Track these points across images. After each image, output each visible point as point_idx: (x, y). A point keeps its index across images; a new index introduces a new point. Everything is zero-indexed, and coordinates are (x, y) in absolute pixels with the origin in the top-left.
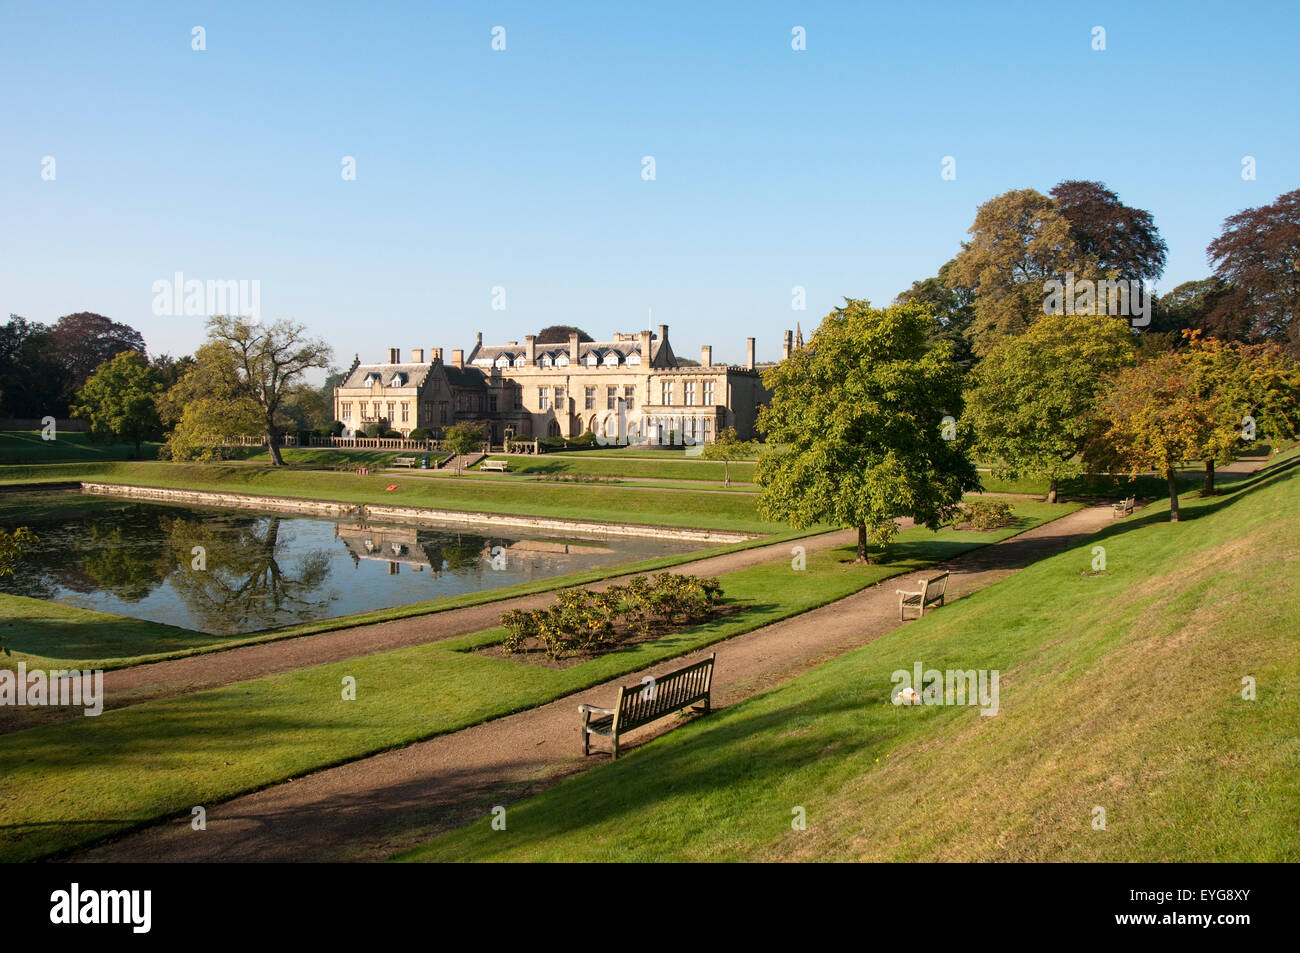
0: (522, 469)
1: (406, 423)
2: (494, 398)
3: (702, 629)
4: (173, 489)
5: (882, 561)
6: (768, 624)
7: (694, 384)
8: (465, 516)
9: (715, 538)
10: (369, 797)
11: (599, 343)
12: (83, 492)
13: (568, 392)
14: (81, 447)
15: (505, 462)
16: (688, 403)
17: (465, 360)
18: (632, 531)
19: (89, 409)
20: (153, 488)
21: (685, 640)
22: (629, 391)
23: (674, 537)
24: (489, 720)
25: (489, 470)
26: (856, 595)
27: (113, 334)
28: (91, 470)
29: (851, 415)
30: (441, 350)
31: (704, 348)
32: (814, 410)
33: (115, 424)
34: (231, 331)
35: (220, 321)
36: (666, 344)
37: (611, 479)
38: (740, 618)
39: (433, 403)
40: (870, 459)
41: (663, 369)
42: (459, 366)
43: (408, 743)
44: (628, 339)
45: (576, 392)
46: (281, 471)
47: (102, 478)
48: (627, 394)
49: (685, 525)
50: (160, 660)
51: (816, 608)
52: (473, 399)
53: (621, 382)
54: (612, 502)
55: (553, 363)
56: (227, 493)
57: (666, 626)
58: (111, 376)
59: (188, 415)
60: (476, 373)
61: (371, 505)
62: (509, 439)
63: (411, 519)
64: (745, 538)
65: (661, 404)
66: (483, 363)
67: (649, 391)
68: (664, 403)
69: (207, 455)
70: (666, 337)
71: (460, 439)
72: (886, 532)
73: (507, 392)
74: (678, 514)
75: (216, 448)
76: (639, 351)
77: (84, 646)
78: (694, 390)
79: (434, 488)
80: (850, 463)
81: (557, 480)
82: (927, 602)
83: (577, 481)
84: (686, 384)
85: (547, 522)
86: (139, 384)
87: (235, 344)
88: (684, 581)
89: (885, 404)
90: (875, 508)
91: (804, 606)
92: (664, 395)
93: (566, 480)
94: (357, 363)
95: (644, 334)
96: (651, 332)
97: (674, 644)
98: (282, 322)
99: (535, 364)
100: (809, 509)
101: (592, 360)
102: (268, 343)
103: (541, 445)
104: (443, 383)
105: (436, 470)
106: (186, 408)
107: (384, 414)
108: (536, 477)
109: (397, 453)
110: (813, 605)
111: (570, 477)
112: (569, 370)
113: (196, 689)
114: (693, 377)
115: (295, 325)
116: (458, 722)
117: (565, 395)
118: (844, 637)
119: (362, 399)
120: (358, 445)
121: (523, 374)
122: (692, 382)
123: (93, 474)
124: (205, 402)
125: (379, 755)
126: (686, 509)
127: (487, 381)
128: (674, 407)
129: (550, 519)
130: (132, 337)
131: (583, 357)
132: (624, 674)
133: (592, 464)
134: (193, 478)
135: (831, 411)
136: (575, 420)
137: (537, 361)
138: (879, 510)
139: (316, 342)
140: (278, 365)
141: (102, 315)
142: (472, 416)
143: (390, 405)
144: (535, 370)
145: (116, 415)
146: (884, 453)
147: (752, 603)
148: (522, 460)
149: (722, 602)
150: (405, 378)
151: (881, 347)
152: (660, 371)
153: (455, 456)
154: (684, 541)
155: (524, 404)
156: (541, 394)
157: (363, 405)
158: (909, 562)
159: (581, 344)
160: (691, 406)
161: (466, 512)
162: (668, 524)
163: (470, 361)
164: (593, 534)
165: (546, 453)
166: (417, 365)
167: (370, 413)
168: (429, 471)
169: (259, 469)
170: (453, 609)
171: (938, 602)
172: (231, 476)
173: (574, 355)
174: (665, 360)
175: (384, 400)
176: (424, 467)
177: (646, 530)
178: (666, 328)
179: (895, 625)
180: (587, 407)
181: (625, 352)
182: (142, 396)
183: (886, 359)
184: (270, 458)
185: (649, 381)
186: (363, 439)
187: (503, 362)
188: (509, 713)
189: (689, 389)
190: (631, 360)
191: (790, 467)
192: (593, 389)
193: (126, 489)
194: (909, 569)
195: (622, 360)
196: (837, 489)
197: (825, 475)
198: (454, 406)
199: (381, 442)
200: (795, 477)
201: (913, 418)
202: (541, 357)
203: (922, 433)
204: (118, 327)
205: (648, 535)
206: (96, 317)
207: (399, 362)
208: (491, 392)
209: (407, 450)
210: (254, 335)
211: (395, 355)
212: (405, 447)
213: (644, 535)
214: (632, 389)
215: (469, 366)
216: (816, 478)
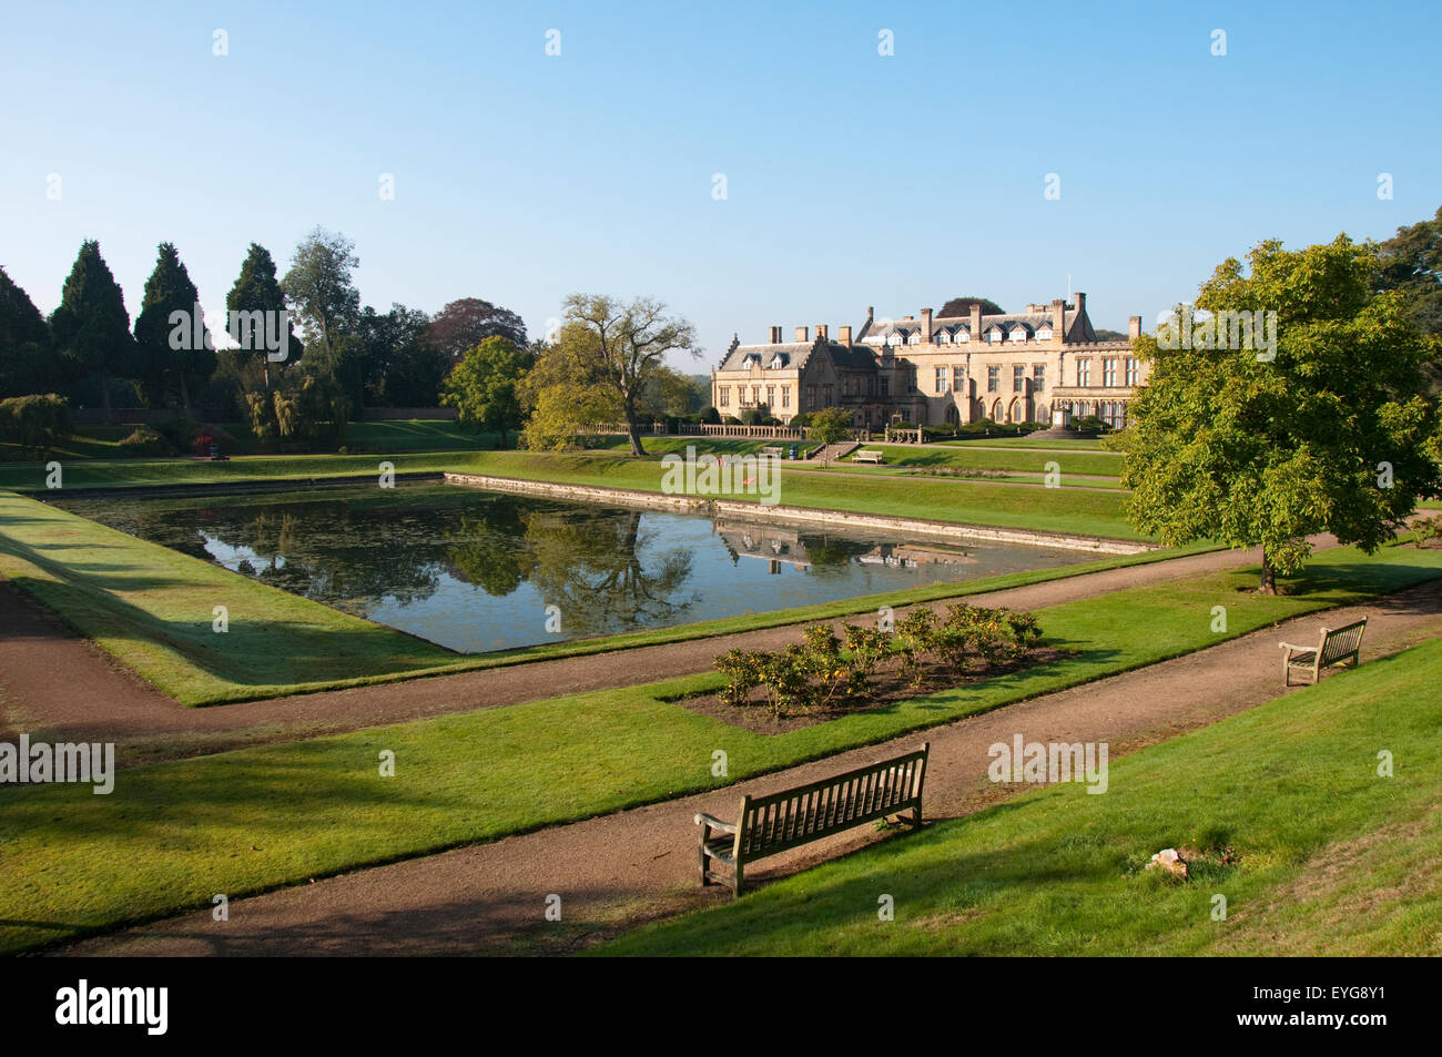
0: (898, 461)
1: (786, 409)
2: (885, 380)
3: (996, 684)
4: (527, 481)
5: (1294, 592)
6: (1093, 680)
7: (1115, 362)
8: (820, 514)
9: (1106, 548)
10: (375, 924)
11: (1009, 316)
12: (446, 483)
13: (968, 372)
14: (452, 436)
15: (880, 453)
16: (1108, 384)
17: (854, 338)
18: (1008, 537)
19: (457, 397)
20: (509, 479)
21: (964, 699)
22: (1038, 370)
23: (1057, 545)
24: (629, 808)
25: (863, 462)
26: (1237, 641)
27: (495, 319)
28: (456, 460)
29: (1243, 395)
30: (826, 327)
31: (1132, 319)
32: (1195, 390)
33: (480, 412)
34: (589, 311)
35: (577, 301)
36: (1083, 316)
37: (994, 474)
38: (1057, 670)
39: (816, 386)
40: (1273, 455)
41: (1078, 345)
42: (846, 344)
43: (498, 837)
44: (1040, 311)
45: (978, 372)
46: (638, 462)
47: (465, 468)
48: (1036, 373)
49: (1071, 531)
50: (317, 691)
51: (1174, 657)
52: (861, 381)
53: (1029, 360)
54: (989, 501)
55: (952, 340)
56: (577, 485)
57: (952, 676)
58: (476, 362)
59: (544, 402)
60: (866, 353)
61: (721, 500)
62: (890, 426)
63: (763, 517)
64: (1144, 549)
65: (1075, 385)
66: (874, 341)
67: (1061, 370)
68: (1079, 383)
69: (561, 445)
70: (1082, 306)
71: (827, 426)
72: (1292, 555)
73: (901, 373)
74: (1067, 517)
75: (570, 437)
76: (1051, 324)
77: (314, 658)
78: (1115, 367)
79: (794, 482)
80: (1244, 462)
81: (934, 473)
82: (1326, 662)
83: (956, 475)
84: (1105, 362)
85: (910, 523)
86: (502, 370)
87: (592, 325)
88: (984, 615)
89: (1301, 380)
90: (1276, 521)
91: (1155, 655)
92: (1079, 375)
93: (944, 475)
94: (736, 343)
95: (1056, 303)
96: (1064, 302)
97: (948, 704)
98: (641, 301)
99: (931, 340)
100: (1186, 521)
101: (996, 335)
102: (628, 323)
103: (925, 434)
104: (828, 364)
105: (805, 462)
106: (542, 395)
107: (763, 399)
108: (910, 470)
109: (764, 442)
110: (1170, 654)
111: (949, 471)
112: (969, 348)
113: (321, 733)
114: (1114, 353)
115: (655, 303)
116: (584, 810)
117: (965, 376)
118: (1189, 709)
119: (740, 382)
120: (727, 433)
121: (918, 352)
122: (1112, 359)
123: (457, 464)
124: (558, 389)
125: (451, 852)
126: (1078, 512)
127: (877, 361)
128: (1090, 388)
129: (913, 519)
130: (514, 322)
131: (985, 332)
132: (854, 747)
133: (978, 456)
134: (550, 468)
135: (1218, 390)
136: (975, 404)
137: (934, 337)
138: (1282, 524)
139: (677, 320)
140: (637, 347)
141: (485, 300)
142: (859, 400)
143: (770, 389)
144: (931, 348)
145: (482, 402)
146: (1294, 447)
147: (1085, 647)
148: (900, 451)
149: (1045, 643)
150: (786, 359)
151: (1297, 303)
152: (1074, 347)
153: (824, 447)
154: (1067, 550)
155: (919, 387)
156: (938, 375)
157: (741, 389)
158: (1335, 594)
159: (983, 317)
160: (1111, 387)
161: (822, 510)
162: (1050, 529)
163: (859, 340)
164: (962, 539)
165: (932, 442)
166: (798, 344)
167: (749, 398)
168: (797, 462)
169: (616, 459)
170: (703, 637)
171: (1348, 660)
172: (587, 467)
173: (975, 330)
174: (1081, 333)
175: (764, 384)
176: (792, 458)
177: (1024, 536)
178: (1082, 296)
179: (1272, 693)
180: (990, 390)
181: (1034, 325)
182: (506, 383)
183: (1304, 319)
184: (631, 447)
185: (1062, 359)
186: (737, 427)
187: (895, 340)
188: (664, 799)
189: (1108, 368)
190: (1041, 334)
191: (1164, 465)
192: (997, 369)
193: (484, 480)
194: (1330, 605)
195: (1030, 335)
196: (1226, 493)
197: (1209, 475)
198: (840, 390)
199: (752, 430)
200: (1168, 478)
201: (1338, 399)
202: (938, 333)
203: (1350, 419)
204: (500, 312)
205: (1026, 542)
206: (480, 302)
207: (780, 341)
208: (881, 373)
209: (780, 439)
210: (612, 314)
211: (777, 334)
212: (777, 436)
213: (1021, 541)
214: (1042, 368)
215: (858, 344)
216: (1197, 480)
